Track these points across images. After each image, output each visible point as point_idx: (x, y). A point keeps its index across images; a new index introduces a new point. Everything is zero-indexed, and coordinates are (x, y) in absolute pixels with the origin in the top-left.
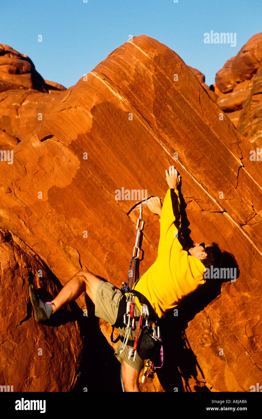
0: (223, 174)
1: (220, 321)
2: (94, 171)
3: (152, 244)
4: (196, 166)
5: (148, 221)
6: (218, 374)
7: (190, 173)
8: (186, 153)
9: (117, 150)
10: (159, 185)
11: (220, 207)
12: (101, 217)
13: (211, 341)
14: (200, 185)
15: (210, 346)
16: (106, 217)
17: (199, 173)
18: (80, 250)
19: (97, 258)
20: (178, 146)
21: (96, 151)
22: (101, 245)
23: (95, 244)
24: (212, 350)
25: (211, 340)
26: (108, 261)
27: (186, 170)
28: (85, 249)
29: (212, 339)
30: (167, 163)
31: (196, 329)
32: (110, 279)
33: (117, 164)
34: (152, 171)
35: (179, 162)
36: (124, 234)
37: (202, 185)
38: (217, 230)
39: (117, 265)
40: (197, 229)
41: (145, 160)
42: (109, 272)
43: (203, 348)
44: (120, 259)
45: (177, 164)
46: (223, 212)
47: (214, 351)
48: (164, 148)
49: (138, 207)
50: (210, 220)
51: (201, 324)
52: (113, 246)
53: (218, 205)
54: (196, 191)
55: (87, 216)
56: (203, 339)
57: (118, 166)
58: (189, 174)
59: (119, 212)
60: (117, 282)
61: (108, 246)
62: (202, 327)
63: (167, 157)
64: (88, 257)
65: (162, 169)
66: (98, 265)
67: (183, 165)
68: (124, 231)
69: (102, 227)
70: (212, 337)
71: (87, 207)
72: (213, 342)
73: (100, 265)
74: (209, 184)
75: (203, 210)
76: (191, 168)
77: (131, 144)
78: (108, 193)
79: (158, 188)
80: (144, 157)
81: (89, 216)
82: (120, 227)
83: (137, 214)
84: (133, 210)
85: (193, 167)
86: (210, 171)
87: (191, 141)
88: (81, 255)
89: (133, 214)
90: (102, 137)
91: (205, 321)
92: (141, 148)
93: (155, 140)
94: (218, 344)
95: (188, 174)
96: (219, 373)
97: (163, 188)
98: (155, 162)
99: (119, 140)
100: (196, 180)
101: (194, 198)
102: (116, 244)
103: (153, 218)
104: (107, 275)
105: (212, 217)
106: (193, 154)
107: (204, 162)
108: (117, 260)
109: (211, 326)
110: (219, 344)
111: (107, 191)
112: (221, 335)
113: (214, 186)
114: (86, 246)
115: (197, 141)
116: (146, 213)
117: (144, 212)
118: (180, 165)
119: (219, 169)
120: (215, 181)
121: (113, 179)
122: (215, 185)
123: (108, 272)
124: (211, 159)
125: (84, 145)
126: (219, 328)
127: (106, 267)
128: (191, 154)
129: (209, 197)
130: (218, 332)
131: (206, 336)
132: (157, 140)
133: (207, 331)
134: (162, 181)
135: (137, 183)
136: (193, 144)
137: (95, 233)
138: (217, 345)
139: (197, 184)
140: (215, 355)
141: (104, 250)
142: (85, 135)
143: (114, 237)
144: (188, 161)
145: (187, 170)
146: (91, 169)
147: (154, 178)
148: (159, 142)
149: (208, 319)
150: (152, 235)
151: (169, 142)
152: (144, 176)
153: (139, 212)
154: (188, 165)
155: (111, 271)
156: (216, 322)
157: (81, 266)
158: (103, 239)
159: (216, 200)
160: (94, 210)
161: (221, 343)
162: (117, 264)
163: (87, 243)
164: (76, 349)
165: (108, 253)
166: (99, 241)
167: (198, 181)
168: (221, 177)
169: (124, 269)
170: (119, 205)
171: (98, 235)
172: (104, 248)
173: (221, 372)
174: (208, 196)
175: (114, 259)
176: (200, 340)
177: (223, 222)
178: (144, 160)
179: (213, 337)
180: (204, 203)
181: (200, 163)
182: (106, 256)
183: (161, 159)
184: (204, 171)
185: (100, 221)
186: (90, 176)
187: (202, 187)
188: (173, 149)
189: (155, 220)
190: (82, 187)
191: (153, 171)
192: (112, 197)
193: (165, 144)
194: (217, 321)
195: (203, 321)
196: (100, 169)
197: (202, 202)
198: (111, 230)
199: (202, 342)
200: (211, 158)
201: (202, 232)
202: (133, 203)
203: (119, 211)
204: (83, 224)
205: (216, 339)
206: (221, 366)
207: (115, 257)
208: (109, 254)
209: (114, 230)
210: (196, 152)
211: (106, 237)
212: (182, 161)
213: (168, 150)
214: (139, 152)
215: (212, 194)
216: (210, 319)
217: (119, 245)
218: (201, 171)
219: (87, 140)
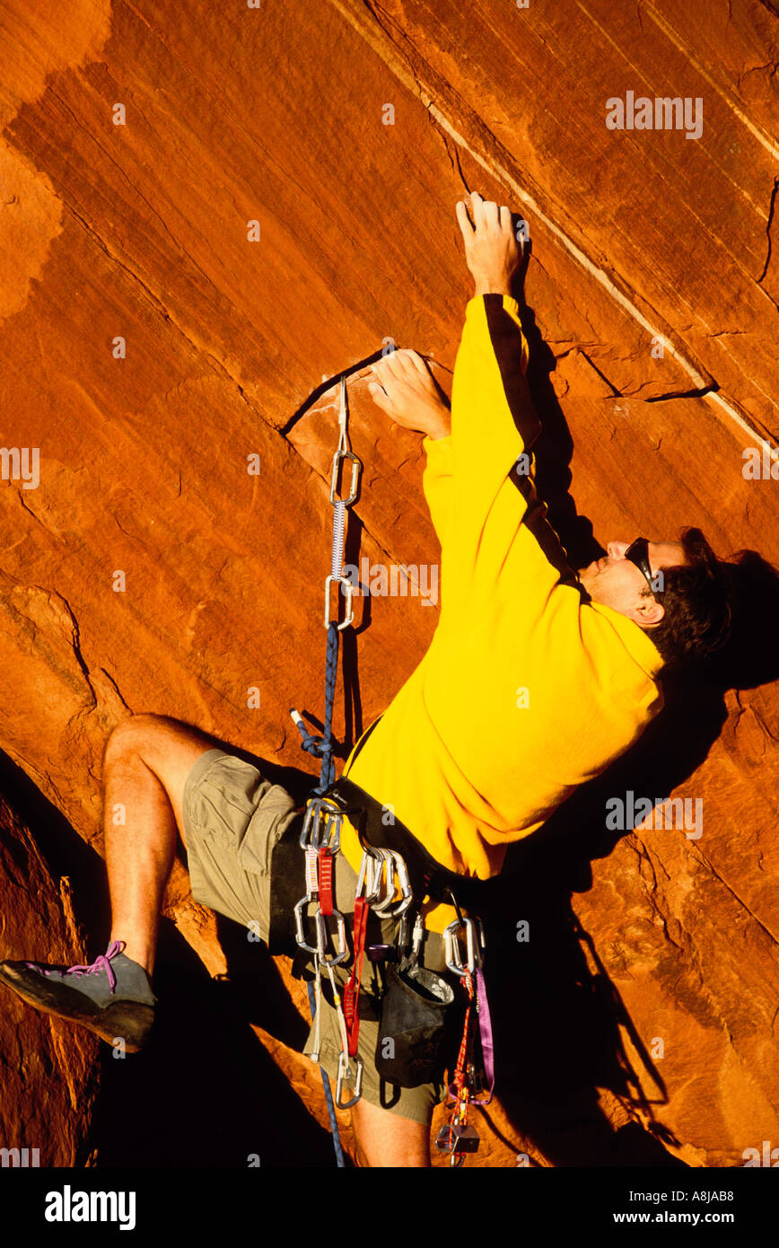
0: (705, 218)
1: (699, 869)
2: (127, 242)
3: (394, 557)
4: (581, 189)
5: (376, 457)
6: (689, 1082)
7: (553, 222)
8: (539, 133)
9: (226, 139)
10: (421, 293)
11: (692, 373)
12: (166, 453)
13: (656, 951)
14: (601, 276)
15: (652, 972)
16: (189, 450)
17: (599, 221)
18: (76, 598)
19: (155, 632)
20: (499, 100)
21: (134, 146)
22: (171, 575)
23: (145, 570)
24: (662, 987)
25: (657, 947)
26: (203, 643)
27: (538, 211)
28: (97, 593)
29: (662, 944)
30: (451, 185)
31: (592, 903)
32: (213, 716)
33: (228, 204)
34: (387, 230)
35: (507, 176)
36: (272, 519)
37: (610, 273)
38: (680, 484)
39: (245, 659)
40: (593, 482)
41: (355, 178)
42: (210, 686)
43: (624, 981)
44: (255, 629)
45: (496, 187)
46: (705, 391)
47: (671, 990)
48: (439, 117)
49: (332, 400)
50: (648, 440)
51: (611, 883)
52: (226, 574)
53: (682, 361)
54: (583, 306)
55: (104, 450)
56: (623, 946)
57: (236, 213)
58: (552, 227)
59: (243, 423)
60: (243, 729)
61: (202, 576)
62: (618, 895)
63: (454, 155)
64: (113, 630)
65: (430, 214)
66: (158, 660)
67: (523, 188)
68: (269, 509)
69: (174, 494)
70: (663, 935)
71: (104, 408)
72: (667, 955)
73: (168, 659)
74: (643, 269)
75: (618, 394)
76: (560, 202)
77: (288, 107)
78: (195, 341)
79: (419, 306)
80: (350, 164)
81: (112, 450)
82: (252, 492)
83: (324, 431)
84: (308, 414)
85: (572, 198)
86: (646, 207)
87: (558, 74)
88: (81, 623)
89: (310, 431)
90: (156, 84)
91: (632, 871)
92: (337, 120)
93: (398, 83)
94: (689, 961)
95: (549, 230)
96: (695, 1077)
97: (439, 303)
98: (397, 186)
99: (235, 88)
100: (584, 251)
101: (577, 339)
102: (238, 566)
103: (396, 444)
104: (199, 700)
105: (657, 424)
106: (569, 134)
107: (620, 169)
108: (241, 638)
109: (659, 889)
110: (694, 960)
111: (189, 334)
112: (703, 924)
113: (664, 276)
114: (103, 582)
115: (589, 75)
116: (364, 426)
117: (354, 418)
118: (512, 191)
119: (688, 197)
120: (670, 252)
121: (213, 277)
122: (667, 272)
123: (205, 686)
124: (648, 153)
125: (75, 124)
126: (692, 898)
127: (194, 667)
128: (559, 133)
129: (643, 328)
130: (690, 916)
131: (634, 932)
132: (407, 80)
133: (639, 911)
134: (432, 270)
135: (321, 287)
136: (568, 87)
137: (142, 523)
138: (684, 966)
139: (589, 273)
140: (677, 1007)
141: (185, 595)
142: (79, 77)
143: (227, 537)
144: (547, 167)
145: (543, 212)
146: (113, 234)
147: (398, 260)
148: (416, 91)
149: (645, 863)
150: (393, 522)
151: (457, 86)
152: (351, 253)
153: (336, 422)
154: (547, 187)
155: (216, 685)
156: (679, 872)
157: (85, 671)
158: (176, 548)
159: (673, 340)
160: (131, 422)
161: (701, 958)
162: (244, 651)
163: (108, 568)
164: (76, 1048)
165: (200, 607)
166: (159, 558)
167: (594, 257)
168: (697, 232)
169: (272, 671)
170: (245, 391)
171: (157, 531)
172: (185, 585)
173: (701, 1075)
174: (639, 324)
175: (228, 633)
176: (610, 950)
177: (705, 440)
178: (351, 177)
179: (667, 936)
180: (621, 357)
181: (602, 173)
182: (193, 618)
183: (425, 169)
184: (620, 209)
185: (162, 468)
186: (109, 266)
187: (609, 285)
188: (478, 118)
189: (408, 455)
190: (78, 320)
191: (393, 230)
192: (211, 361)
193: (441, 97)
194: (684, 871)
195: (623, 870)
196: (153, 232)
197: (612, 354)
198: (215, 508)
199: (618, 959)
200: (649, 150)
201: (613, 496)
202: (308, 384)
203: (247, 420)
204: (86, 484)
205: (678, 942)
206: (702, 1051)
207: (232, 621)
208: (205, 609)
209: (225, 504)
210: (583, 125)
211: (190, 538)
212: (520, 167)
213: (454, 125)
214: (325, 141)
215: (657, 313)
216: (654, 861)
217: (245, 570)
218: (604, 213)
219: (88, 97)
